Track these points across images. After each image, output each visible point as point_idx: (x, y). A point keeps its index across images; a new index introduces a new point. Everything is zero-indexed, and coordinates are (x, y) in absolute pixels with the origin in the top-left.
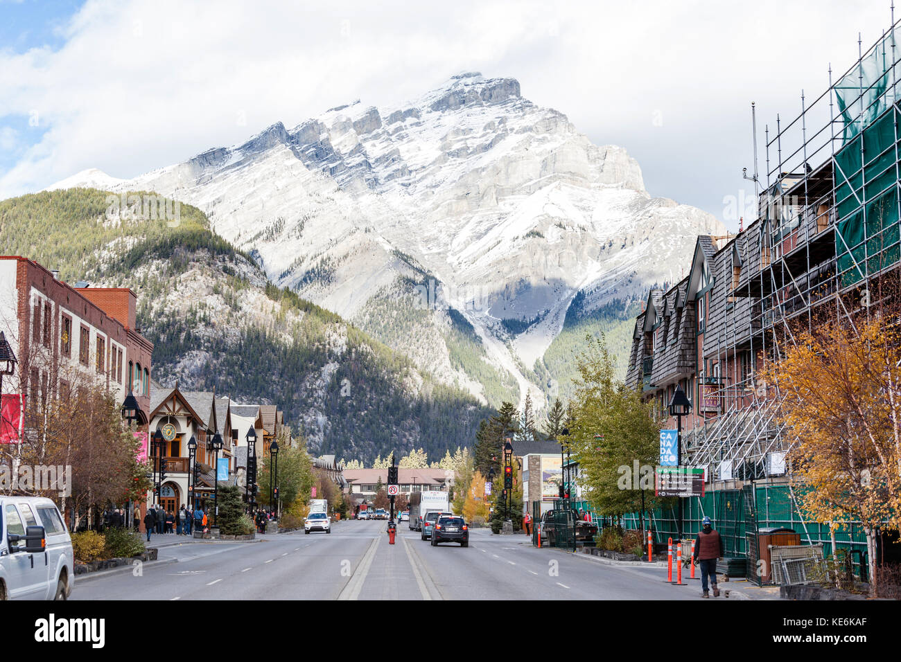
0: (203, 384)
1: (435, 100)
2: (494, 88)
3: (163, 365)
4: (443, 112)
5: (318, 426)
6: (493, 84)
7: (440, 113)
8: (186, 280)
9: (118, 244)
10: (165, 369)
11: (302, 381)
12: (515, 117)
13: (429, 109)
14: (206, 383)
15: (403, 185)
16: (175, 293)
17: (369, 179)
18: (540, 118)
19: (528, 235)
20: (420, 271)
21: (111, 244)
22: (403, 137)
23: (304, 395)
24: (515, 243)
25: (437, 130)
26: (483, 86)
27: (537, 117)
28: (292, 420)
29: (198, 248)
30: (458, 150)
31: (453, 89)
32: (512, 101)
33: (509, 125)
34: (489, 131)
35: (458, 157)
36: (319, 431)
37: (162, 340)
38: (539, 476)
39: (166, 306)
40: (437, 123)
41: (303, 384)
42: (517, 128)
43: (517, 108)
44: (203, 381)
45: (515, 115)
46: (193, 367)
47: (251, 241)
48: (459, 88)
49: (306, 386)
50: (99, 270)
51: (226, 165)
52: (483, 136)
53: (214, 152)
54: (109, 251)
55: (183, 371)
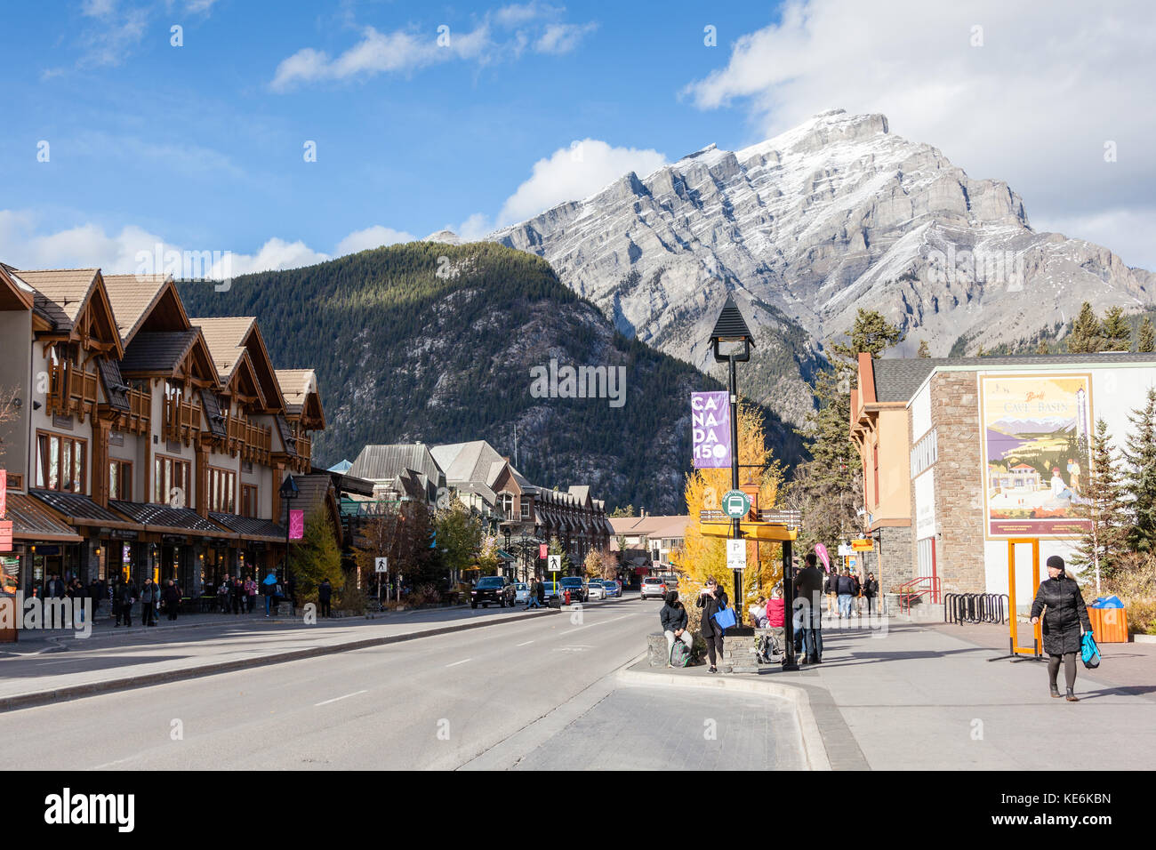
0: (547, 442)
1: (796, 141)
2: (859, 125)
3: (503, 422)
4: (805, 154)
5: (672, 484)
6: (858, 120)
7: (802, 154)
8: (527, 332)
9: (456, 296)
10: (505, 428)
11: (654, 436)
12: (884, 154)
13: (791, 152)
14: (550, 440)
15: (764, 232)
16: (516, 346)
17: (727, 228)
18: (911, 153)
19: (901, 279)
20: (786, 321)
21: (450, 297)
22: (763, 182)
23: (657, 451)
24: (888, 288)
25: (798, 173)
26: (848, 123)
27: (908, 153)
28: (643, 479)
29: (540, 298)
30: (822, 192)
31: (816, 129)
32: (879, 137)
33: (877, 163)
34: (855, 170)
35: (823, 200)
36: (674, 490)
37: (502, 395)
38: (976, 442)
39: (506, 360)
40: (799, 165)
41: (655, 440)
42: (886, 165)
43: (885, 145)
44: (547, 439)
45: (883, 152)
46: (535, 423)
47: (605, 296)
48: (822, 127)
49: (658, 441)
50: (436, 324)
51: (578, 219)
52: (849, 176)
53: (564, 207)
54: (447, 304)
55: (525, 429)
